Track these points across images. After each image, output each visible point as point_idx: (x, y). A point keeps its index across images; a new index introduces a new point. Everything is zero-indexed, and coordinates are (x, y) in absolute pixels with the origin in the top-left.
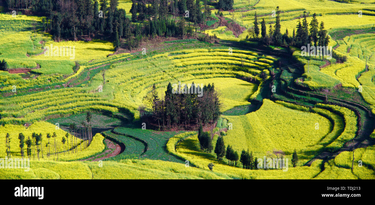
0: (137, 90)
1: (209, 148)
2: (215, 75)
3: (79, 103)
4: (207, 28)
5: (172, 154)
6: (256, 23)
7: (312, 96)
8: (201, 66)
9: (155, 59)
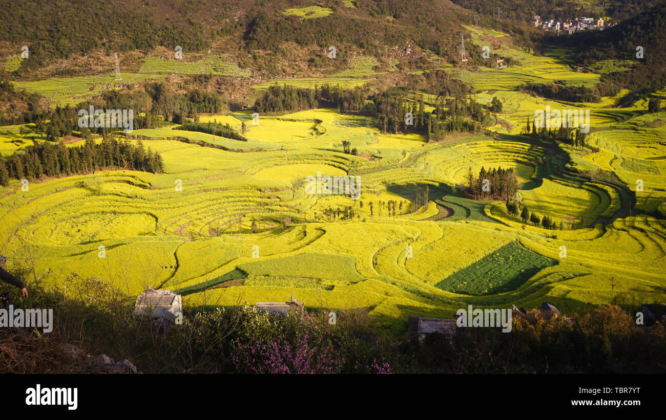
0: (449, 170)
1: (517, 213)
2: (500, 160)
3: (411, 179)
4: (489, 125)
5: (489, 217)
6: (528, 123)
7: (580, 177)
8: (489, 154)
9: (456, 148)
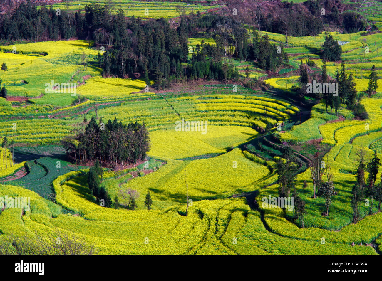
3: (53, 134)
4: (277, 76)
9: (178, 100)
